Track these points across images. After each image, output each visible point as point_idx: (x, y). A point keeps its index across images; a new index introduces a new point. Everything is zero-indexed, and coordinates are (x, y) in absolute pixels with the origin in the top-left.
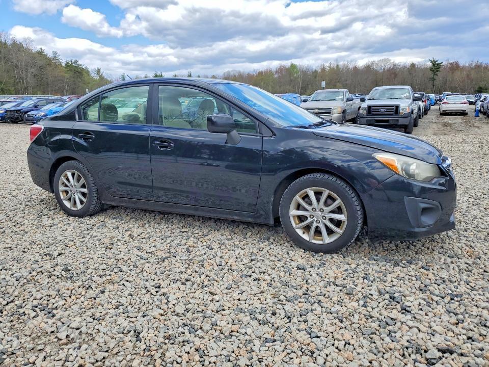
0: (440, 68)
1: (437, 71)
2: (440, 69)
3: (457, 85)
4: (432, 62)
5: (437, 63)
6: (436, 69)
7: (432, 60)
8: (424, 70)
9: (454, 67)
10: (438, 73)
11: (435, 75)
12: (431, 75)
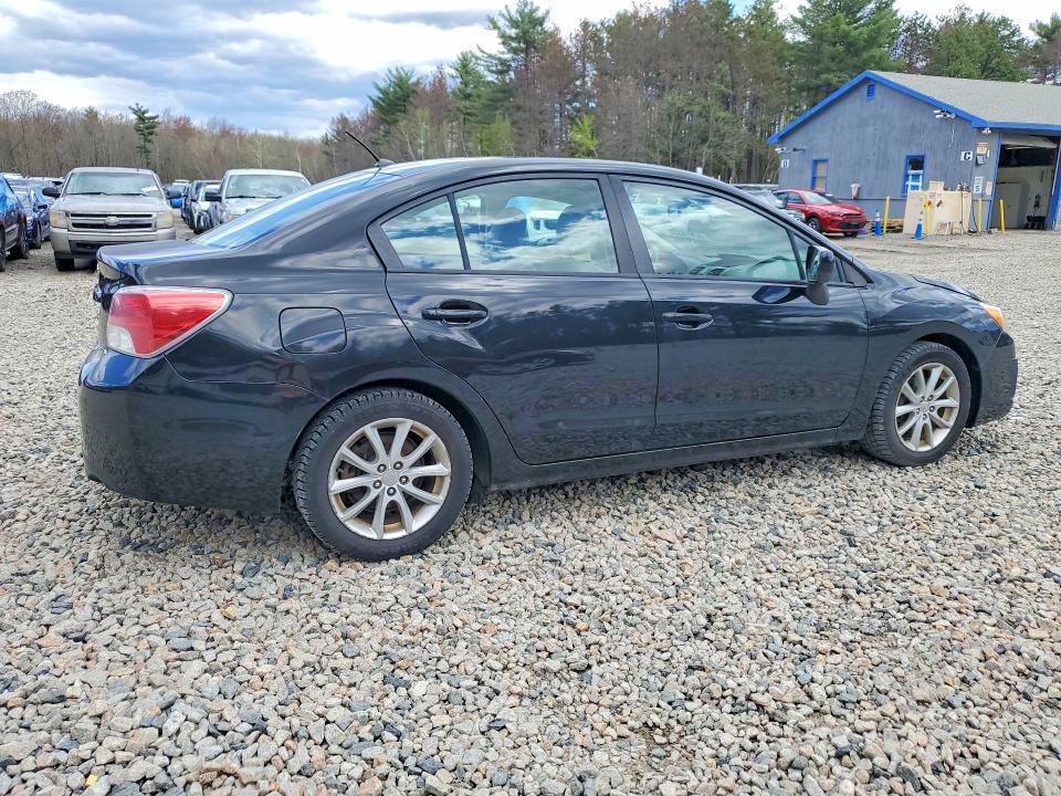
0: (154, 127)
1: (151, 134)
2: (156, 130)
3: (197, 167)
4: (135, 112)
5: (146, 115)
6: (147, 128)
7: (135, 107)
8: (122, 128)
9: (184, 130)
10: (150, 137)
11: (146, 140)
12: (137, 140)
